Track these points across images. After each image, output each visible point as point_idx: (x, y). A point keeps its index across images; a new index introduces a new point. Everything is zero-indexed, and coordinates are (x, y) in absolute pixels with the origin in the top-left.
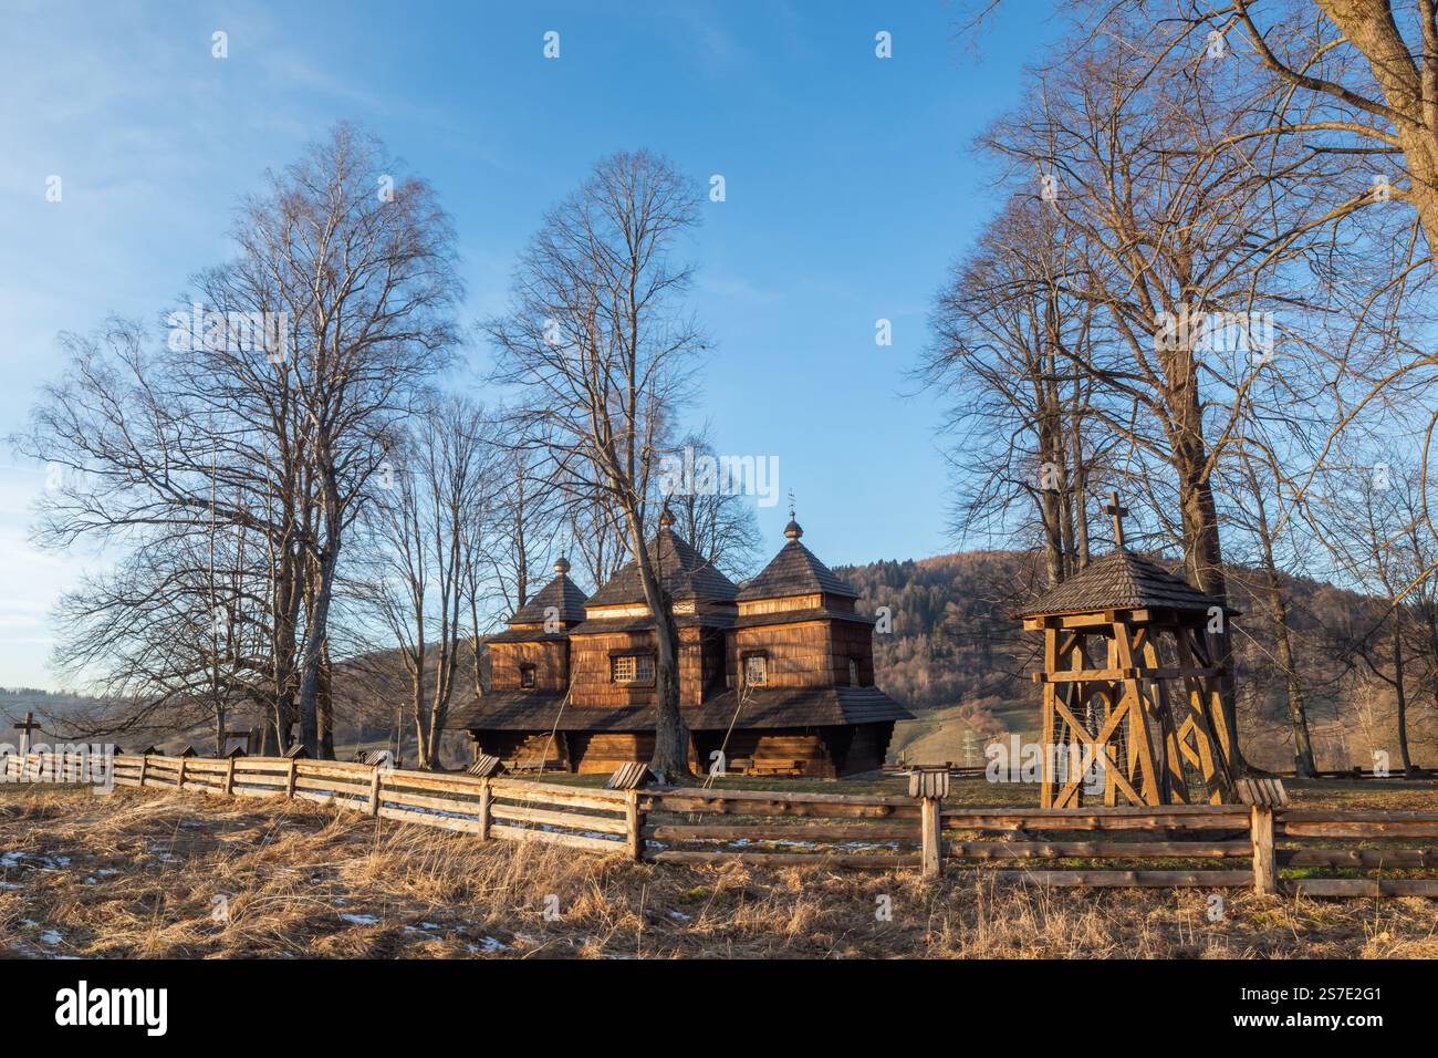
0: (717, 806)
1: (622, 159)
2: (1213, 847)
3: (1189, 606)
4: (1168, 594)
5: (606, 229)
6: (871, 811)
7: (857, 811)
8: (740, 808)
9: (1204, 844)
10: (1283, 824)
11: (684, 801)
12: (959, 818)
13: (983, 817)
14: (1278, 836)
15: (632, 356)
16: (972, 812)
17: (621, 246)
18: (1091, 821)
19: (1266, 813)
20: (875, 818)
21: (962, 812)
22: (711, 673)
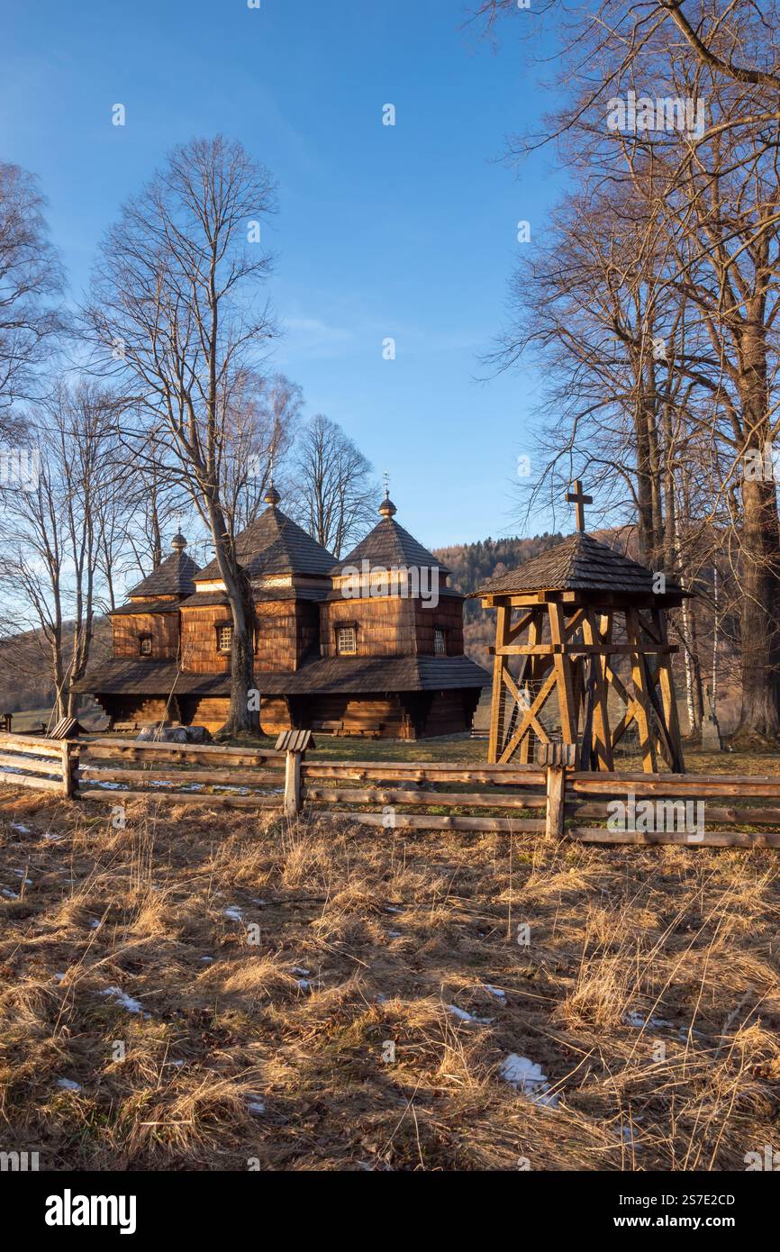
0: (129, 754)
1: (200, 149)
2: (514, 798)
3: (630, 588)
4: (616, 578)
5: (183, 220)
6: (248, 761)
7: (236, 761)
8: (148, 756)
9: (507, 796)
10: (573, 781)
11: (106, 747)
12: (316, 768)
13: (334, 768)
14: (565, 790)
15: (213, 345)
16: (326, 763)
17: (200, 237)
18: (418, 774)
19: (558, 772)
20: (250, 767)
21: (317, 763)
22: (307, 642)
